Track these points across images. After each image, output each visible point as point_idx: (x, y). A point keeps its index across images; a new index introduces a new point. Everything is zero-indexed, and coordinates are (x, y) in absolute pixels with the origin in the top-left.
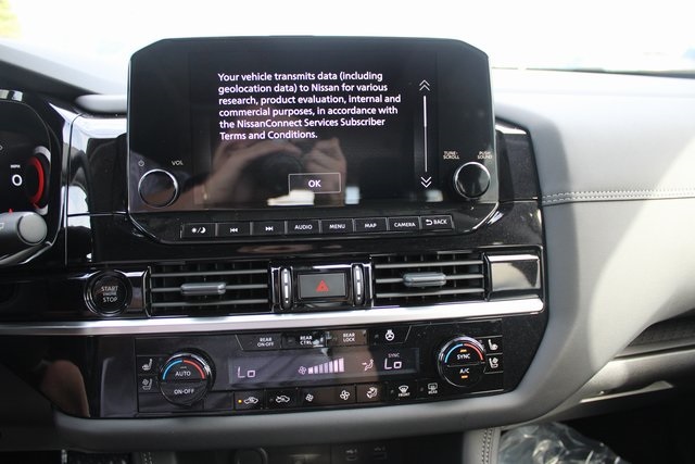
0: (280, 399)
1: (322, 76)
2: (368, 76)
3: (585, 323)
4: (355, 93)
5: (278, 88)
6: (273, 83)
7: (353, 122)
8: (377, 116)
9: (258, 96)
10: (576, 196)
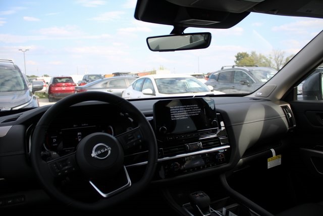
0: (191, 170)
1: (188, 106)
2: (195, 105)
3: (238, 149)
4: (193, 109)
5: (180, 109)
6: (179, 108)
7: (194, 115)
8: (197, 113)
9: (177, 111)
10: (233, 124)
